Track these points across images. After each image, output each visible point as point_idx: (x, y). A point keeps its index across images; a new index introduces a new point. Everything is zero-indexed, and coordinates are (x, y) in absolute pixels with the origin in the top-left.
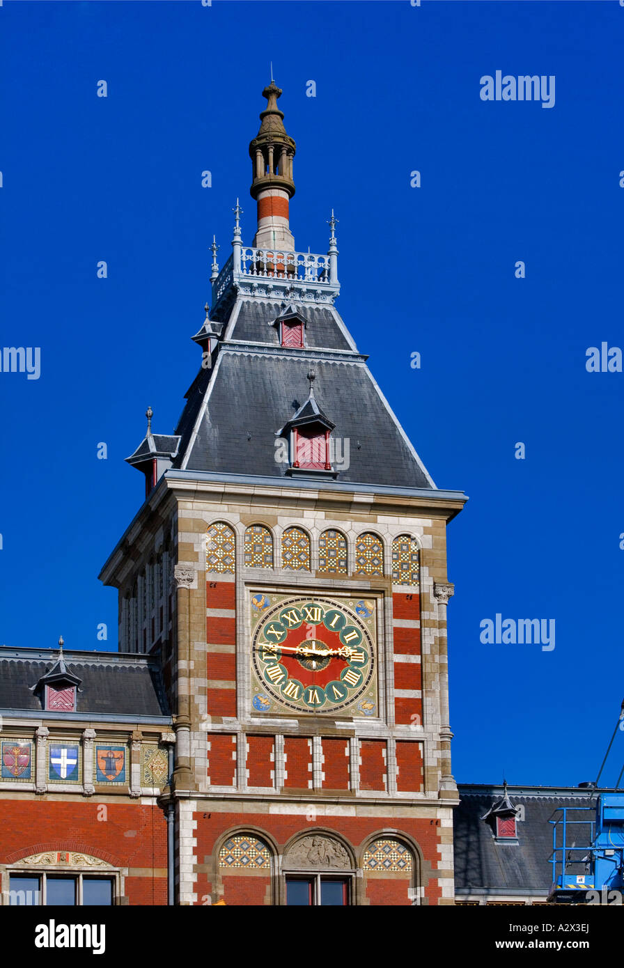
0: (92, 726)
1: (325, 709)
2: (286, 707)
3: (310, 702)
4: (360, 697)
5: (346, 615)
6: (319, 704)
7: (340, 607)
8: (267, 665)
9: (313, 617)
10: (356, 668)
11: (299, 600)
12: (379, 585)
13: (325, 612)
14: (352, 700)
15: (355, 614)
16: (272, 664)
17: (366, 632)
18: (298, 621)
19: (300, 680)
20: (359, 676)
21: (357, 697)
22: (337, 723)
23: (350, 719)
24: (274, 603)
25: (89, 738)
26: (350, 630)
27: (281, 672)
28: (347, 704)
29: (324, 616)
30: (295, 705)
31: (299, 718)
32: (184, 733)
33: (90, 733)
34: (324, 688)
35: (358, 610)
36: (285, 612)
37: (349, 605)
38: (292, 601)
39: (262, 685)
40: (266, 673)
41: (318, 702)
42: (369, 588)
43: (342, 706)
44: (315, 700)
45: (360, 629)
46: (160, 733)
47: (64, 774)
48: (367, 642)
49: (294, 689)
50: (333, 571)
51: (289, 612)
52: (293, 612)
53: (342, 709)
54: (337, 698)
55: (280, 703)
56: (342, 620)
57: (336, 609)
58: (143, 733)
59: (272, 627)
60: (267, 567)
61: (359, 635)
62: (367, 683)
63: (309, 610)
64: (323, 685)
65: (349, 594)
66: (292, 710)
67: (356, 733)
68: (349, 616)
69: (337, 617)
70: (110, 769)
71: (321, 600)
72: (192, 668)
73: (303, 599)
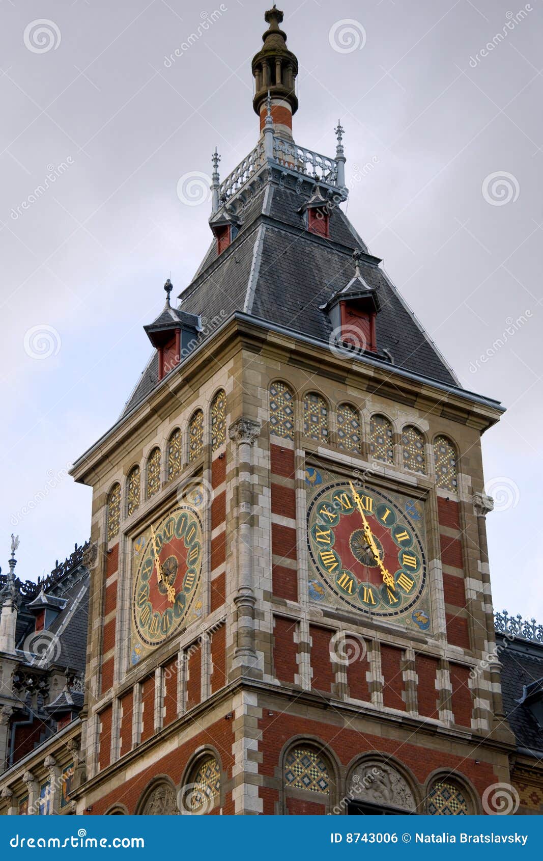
8: (321, 548)
16: (325, 548)
18: (350, 507)
30: (349, 601)
39: (315, 570)
40: (320, 557)
41: (373, 603)
61: (410, 536)
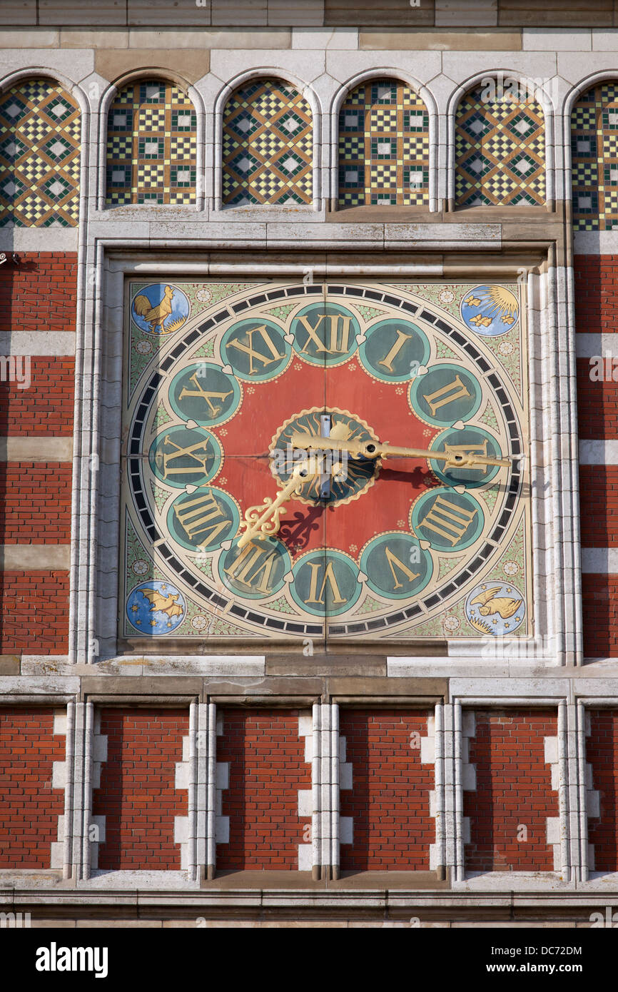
1: (357, 620)
2: (235, 619)
4: (475, 578)
5: (429, 331)
6: (339, 605)
7: (411, 308)
9: (326, 342)
11: (280, 294)
12: (525, 230)
13: (365, 327)
14: (448, 590)
15: (458, 326)
17: (494, 380)
20: (471, 515)
21: (463, 578)
22: (390, 660)
23: (440, 648)
28: (431, 602)
31: (267, 651)
34: (356, 556)
38: (261, 299)
42: (499, 244)
43: (417, 610)
48: (498, 408)
50: (387, 202)
53: (416, 620)
55: (216, 609)
56: (416, 348)
57: (397, 313)
60: (180, 201)
62: (497, 535)
64: (353, 548)
65: (437, 269)
67: (454, 689)
68: (440, 334)
69: (403, 338)
71: (351, 292)
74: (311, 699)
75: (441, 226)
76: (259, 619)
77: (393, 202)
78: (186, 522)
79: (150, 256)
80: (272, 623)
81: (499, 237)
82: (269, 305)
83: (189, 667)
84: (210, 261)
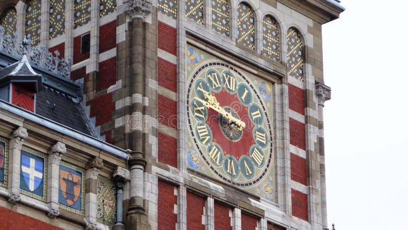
0: (64, 140)
3: (228, 171)
10: (260, 147)
19: (221, 146)
24: (202, 61)
25: (60, 153)
26: (255, 108)
27: (207, 133)
29: (237, 88)
32: (138, 171)
33: (61, 147)
35: (261, 89)
36: (210, 73)
37: (255, 82)
44: (232, 171)
45: (262, 109)
46: (117, 166)
47: (32, 187)
49: (217, 154)
51: (213, 74)
52: (215, 74)
54: (247, 174)
58: (104, 161)
59: (200, 84)
63: (227, 77)
66: (215, 174)
70: (70, 195)
72: (147, 104)
73: (223, 65)
74: (235, 206)
75: (260, 59)
76: (217, 173)
77: (247, 45)
78: (201, 133)
79: (193, 38)
80: (220, 175)
81: (273, 68)
82: (217, 66)
83: (207, 184)
84: (206, 46)
